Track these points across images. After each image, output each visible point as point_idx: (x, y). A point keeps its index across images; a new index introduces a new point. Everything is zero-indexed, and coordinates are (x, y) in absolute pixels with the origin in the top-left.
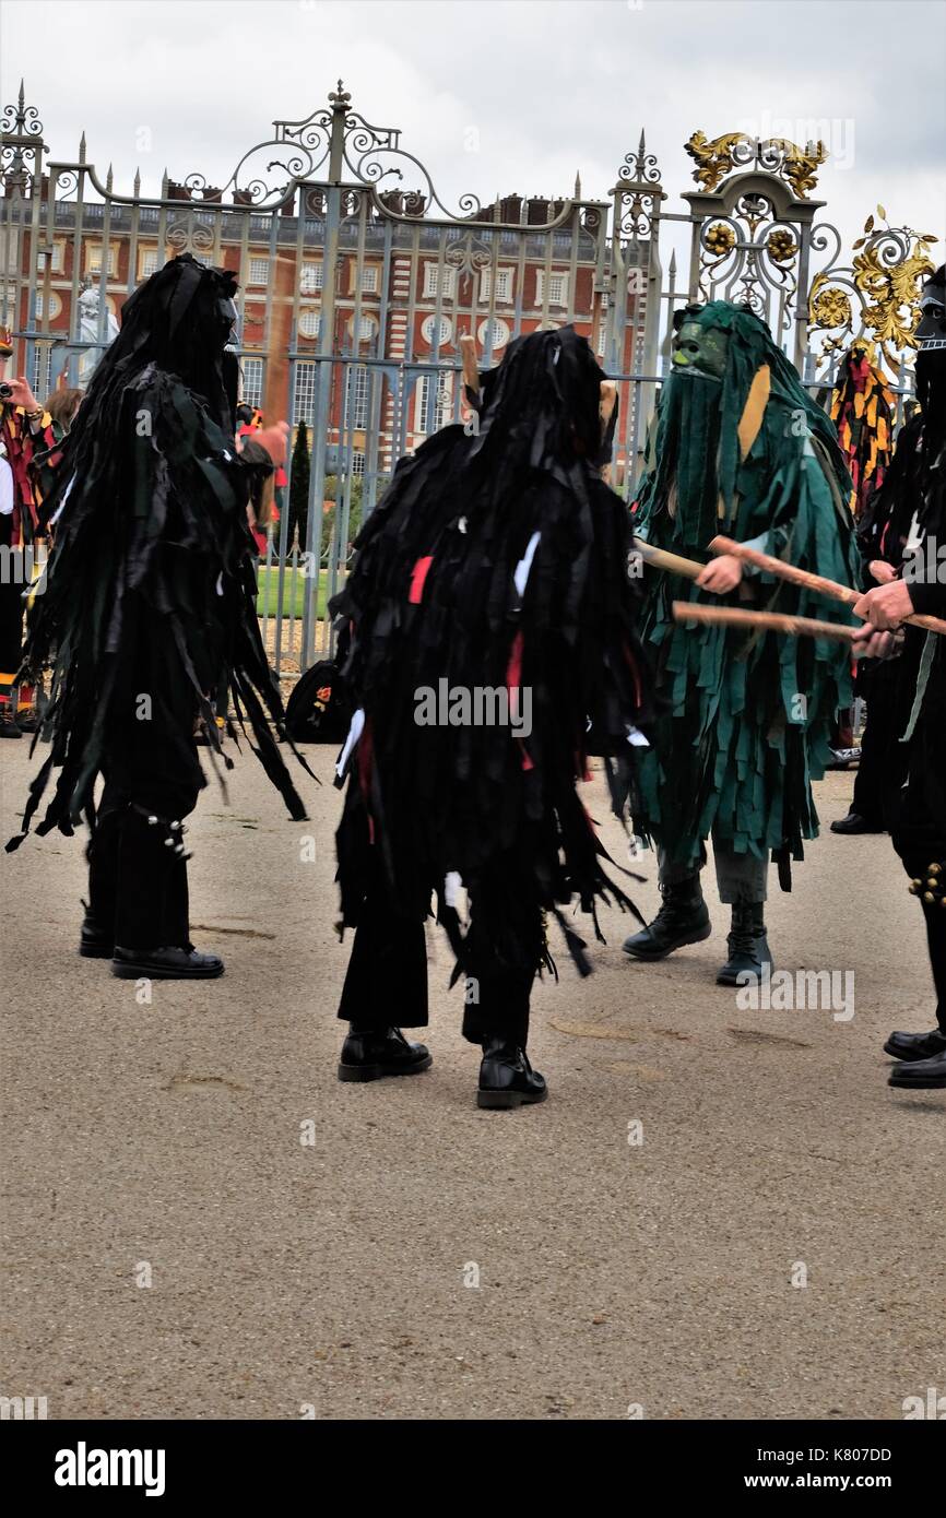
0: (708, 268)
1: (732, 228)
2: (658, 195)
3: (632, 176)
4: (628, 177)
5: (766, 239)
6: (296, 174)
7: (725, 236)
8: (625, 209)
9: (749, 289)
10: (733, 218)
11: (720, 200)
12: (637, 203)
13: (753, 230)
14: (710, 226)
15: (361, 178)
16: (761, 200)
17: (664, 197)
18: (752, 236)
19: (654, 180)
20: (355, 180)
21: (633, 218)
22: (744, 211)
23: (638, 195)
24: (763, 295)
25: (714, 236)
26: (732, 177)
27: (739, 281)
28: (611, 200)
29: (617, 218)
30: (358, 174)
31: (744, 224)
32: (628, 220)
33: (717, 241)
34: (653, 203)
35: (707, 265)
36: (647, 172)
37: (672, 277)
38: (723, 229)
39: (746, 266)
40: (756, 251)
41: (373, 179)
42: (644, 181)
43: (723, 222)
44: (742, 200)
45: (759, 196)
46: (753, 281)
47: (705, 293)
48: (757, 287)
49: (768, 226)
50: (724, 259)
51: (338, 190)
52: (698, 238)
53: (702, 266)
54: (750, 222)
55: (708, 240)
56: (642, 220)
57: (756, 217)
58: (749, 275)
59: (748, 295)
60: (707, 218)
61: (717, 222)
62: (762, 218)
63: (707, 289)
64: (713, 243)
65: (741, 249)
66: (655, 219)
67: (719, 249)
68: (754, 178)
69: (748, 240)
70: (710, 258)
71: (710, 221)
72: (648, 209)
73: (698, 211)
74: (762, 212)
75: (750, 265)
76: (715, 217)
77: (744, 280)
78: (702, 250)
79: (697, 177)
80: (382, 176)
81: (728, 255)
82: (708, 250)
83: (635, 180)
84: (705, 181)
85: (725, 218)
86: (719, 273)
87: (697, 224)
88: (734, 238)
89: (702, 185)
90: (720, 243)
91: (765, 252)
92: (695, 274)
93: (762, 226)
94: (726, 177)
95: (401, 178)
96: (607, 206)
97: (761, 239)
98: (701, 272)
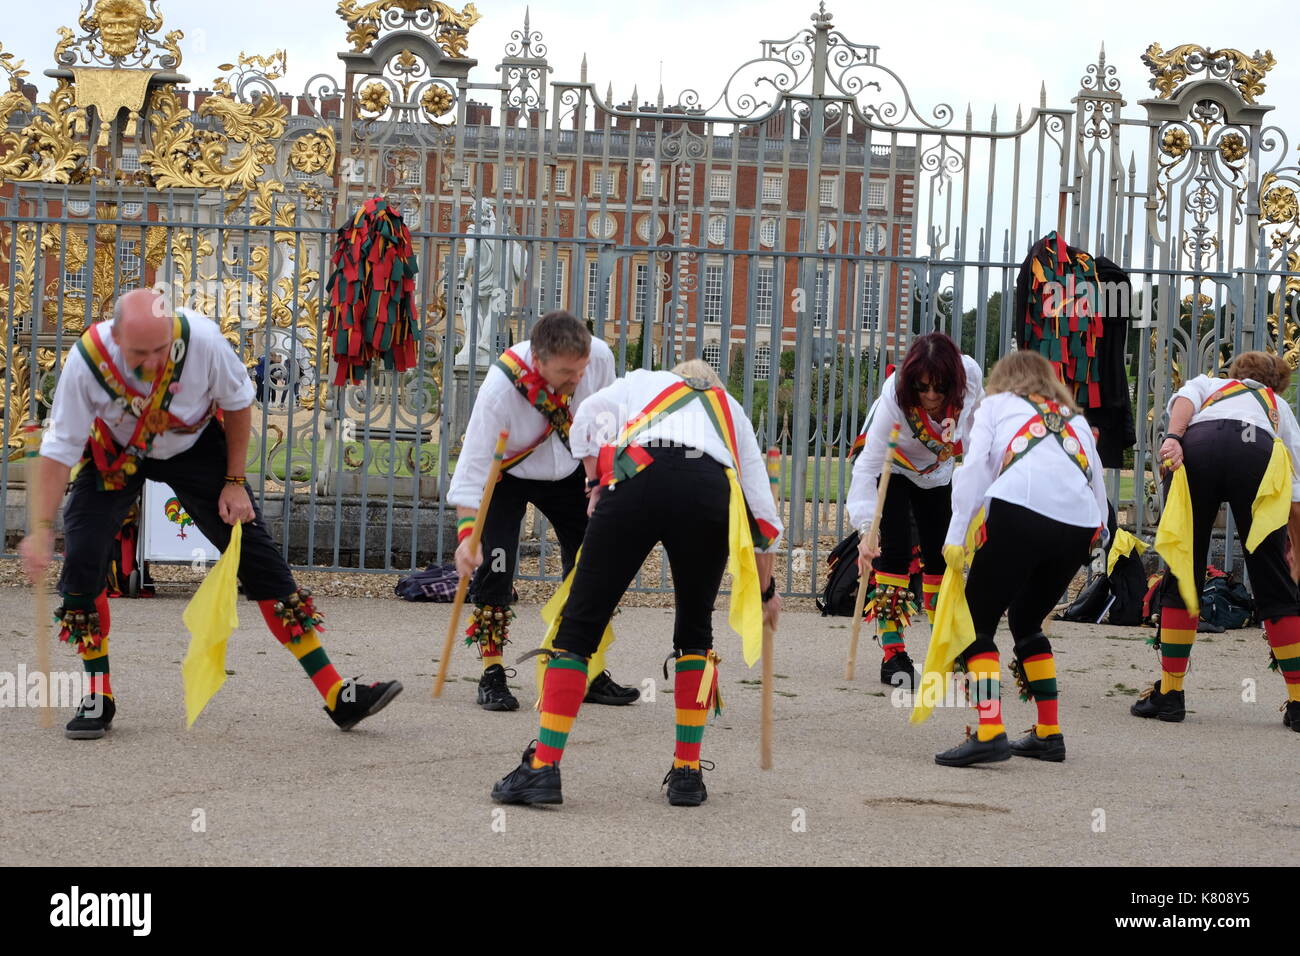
0: (1165, 169)
1: (1187, 132)
2: (1118, 102)
3: (1093, 85)
4: (1090, 86)
5: (1219, 141)
6: (782, 88)
7: (1180, 139)
8: (1088, 115)
9: (1204, 187)
10: (1187, 122)
11: (1176, 107)
12: (1098, 110)
13: (1206, 133)
14: (1167, 130)
15: (842, 91)
16: (1213, 106)
17: (1123, 104)
18: (1205, 139)
19: (1114, 88)
20: (837, 93)
21: (1094, 122)
22: (1197, 115)
23: (1099, 102)
24: (1216, 193)
25: (1170, 139)
26: (1186, 85)
27: (1193, 181)
28: (1074, 107)
29: (1081, 124)
30: (839, 87)
31: (1197, 128)
32: (1090, 126)
33: (1174, 144)
34: (1113, 110)
35: (1163, 166)
36: (1107, 81)
37: (1132, 178)
38: (1178, 132)
39: (1200, 167)
40: (1209, 152)
41: (853, 91)
42: (1104, 89)
43: (1178, 126)
44: (1195, 106)
45: (1211, 102)
46: (1207, 180)
47: (1162, 192)
48: (1210, 185)
49: (1219, 129)
50: (1180, 161)
51: (821, 102)
52: (1156, 140)
53: (1159, 167)
54: (1203, 125)
55: (1164, 143)
56: (1104, 125)
57: (1209, 121)
58: (1203, 175)
59: (1202, 194)
60: (1164, 123)
61: (1172, 126)
62: (1215, 122)
63: (1165, 188)
64: (1170, 146)
65: (1195, 152)
66: (1115, 125)
67: (1175, 150)
68: (1206, 85)
69: (1201, 142)
70: (1166, 159)
71: (1166, 125)
72: (1109, 115)
73: (1156, 116)
74: (1214, 117)
75: (1204, 165)
76: (1171, 122)
77: (1198, 179)
78: (1160, 152)
79: (1153, 85)
80: (861, 89)
81: (1183, 157)
82: (1165, 152)
83: (1096, 88)
84: (1161, 89)
85: (1180, 122)
86: (1175, 173)
87: (1154, 128)
88: (1189, 141)
89: (1158, 92)
90: (1176, 146)
91: (1217, 153)
92: (1153, 174)
93: (1215, 129)
94: (1181, 84)
95: (879, 90)
96: (1070, 113)
97: (1213, 141)
98: (1159, 172)
